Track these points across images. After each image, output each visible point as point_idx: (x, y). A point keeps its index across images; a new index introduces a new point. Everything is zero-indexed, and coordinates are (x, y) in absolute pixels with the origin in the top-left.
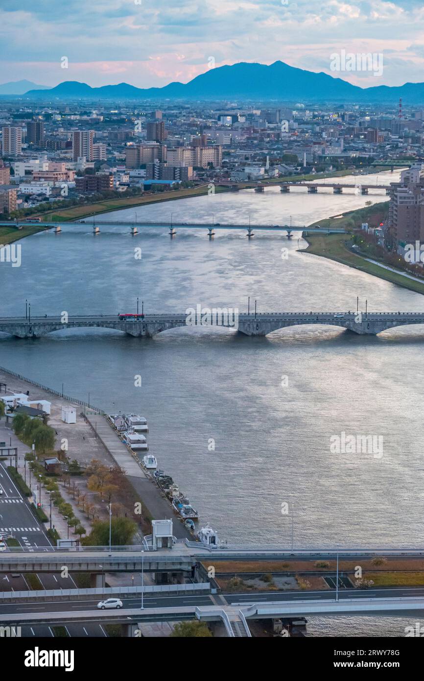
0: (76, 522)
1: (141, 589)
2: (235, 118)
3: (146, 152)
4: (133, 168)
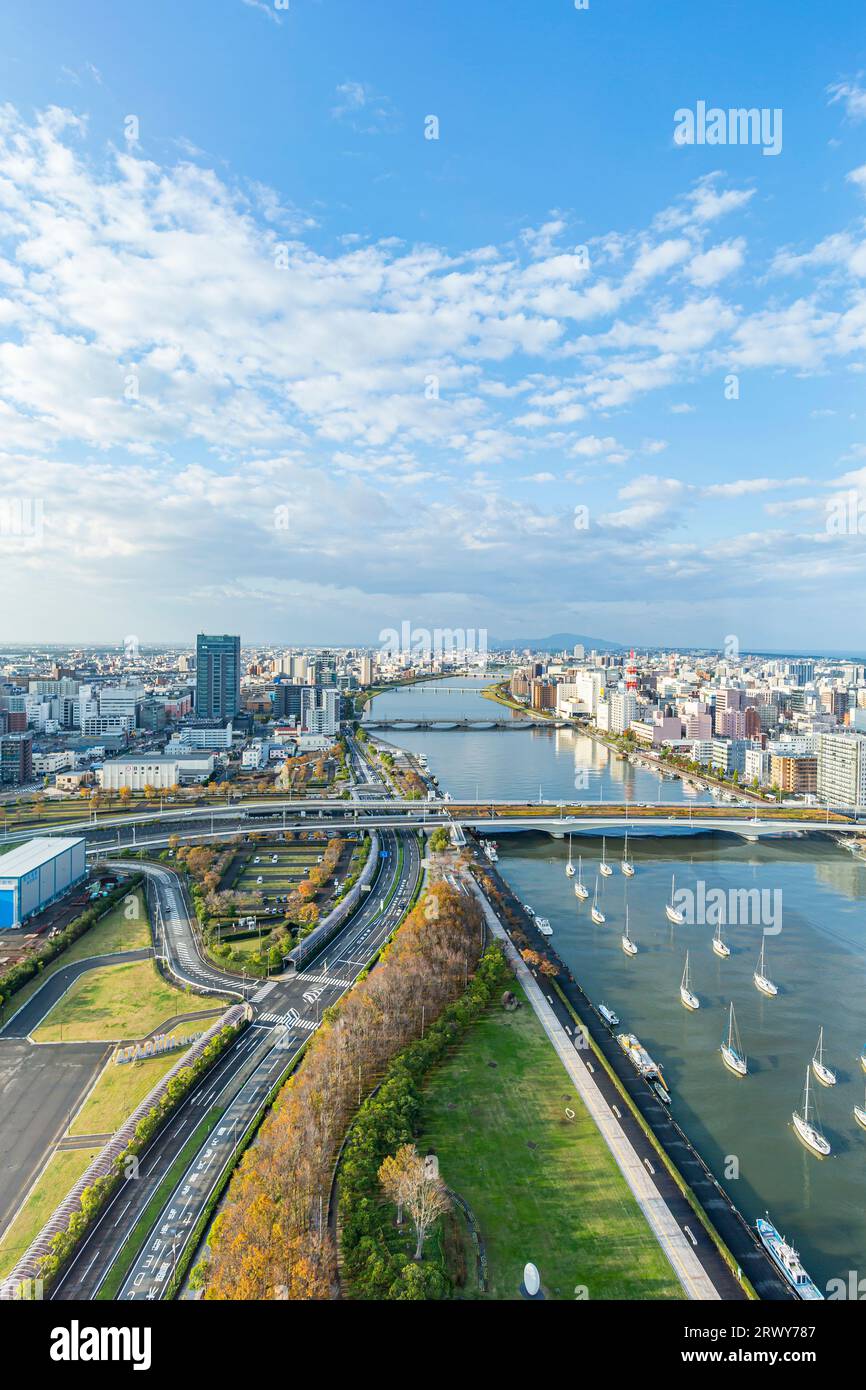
0: (402, 791)
1: (424, 816)
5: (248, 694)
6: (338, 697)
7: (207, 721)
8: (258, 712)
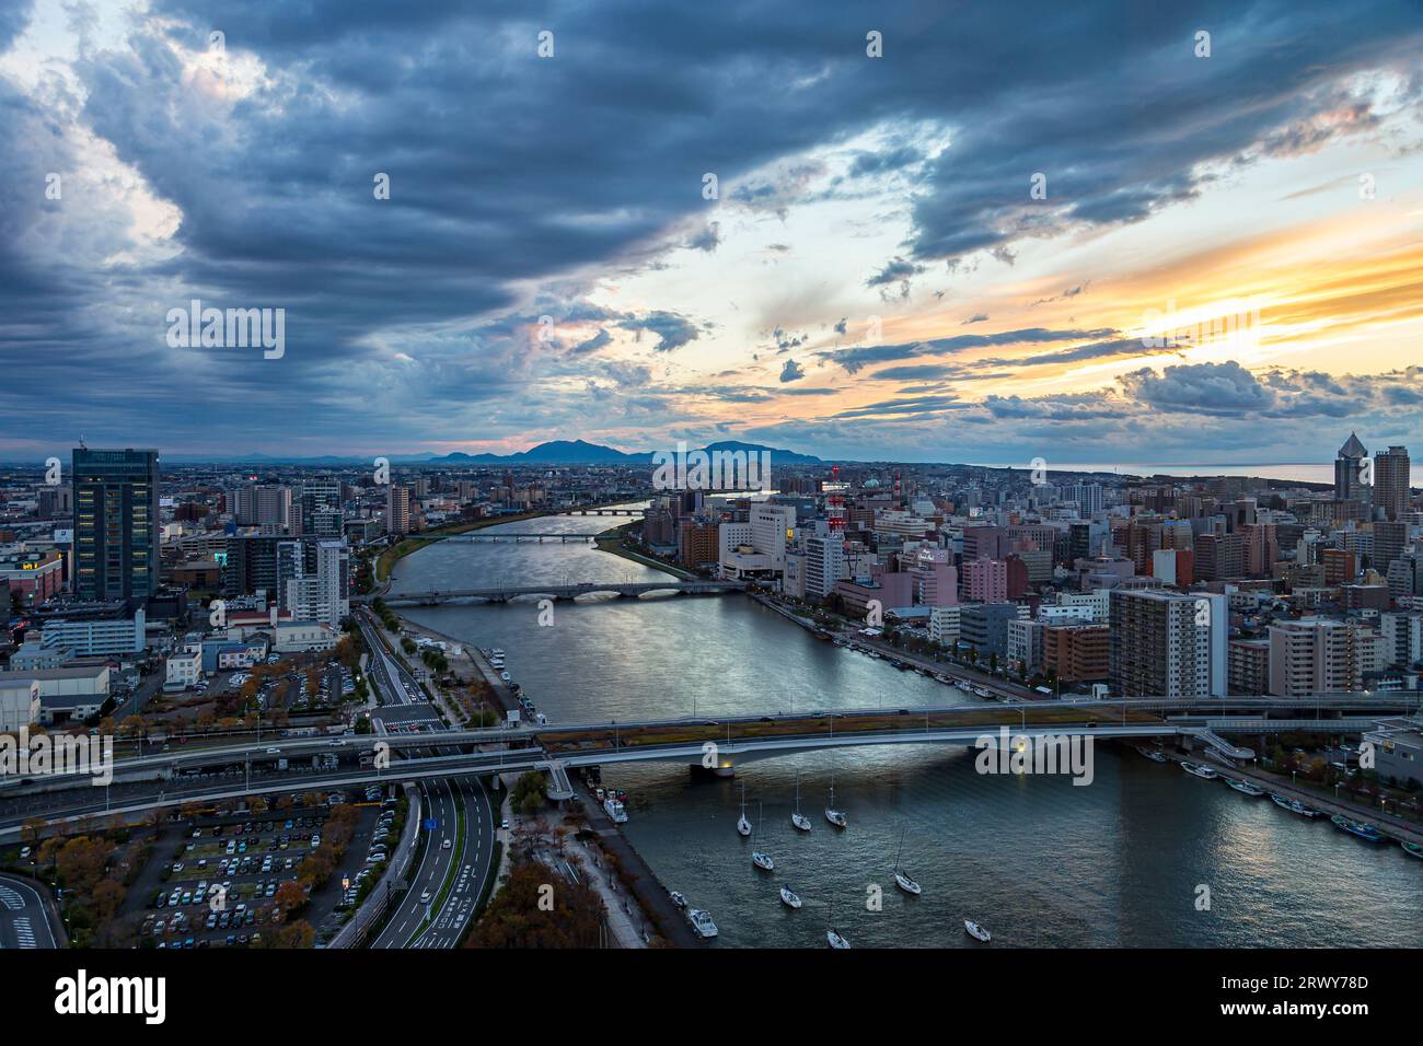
0: (461, 714)
1: (501, 753)
2: (554, 473)
3: (502, 493)
4: (495, 502)
5: (174, 554)
6: (345, 557)
7: (97, 605)
8: (195, 587)
